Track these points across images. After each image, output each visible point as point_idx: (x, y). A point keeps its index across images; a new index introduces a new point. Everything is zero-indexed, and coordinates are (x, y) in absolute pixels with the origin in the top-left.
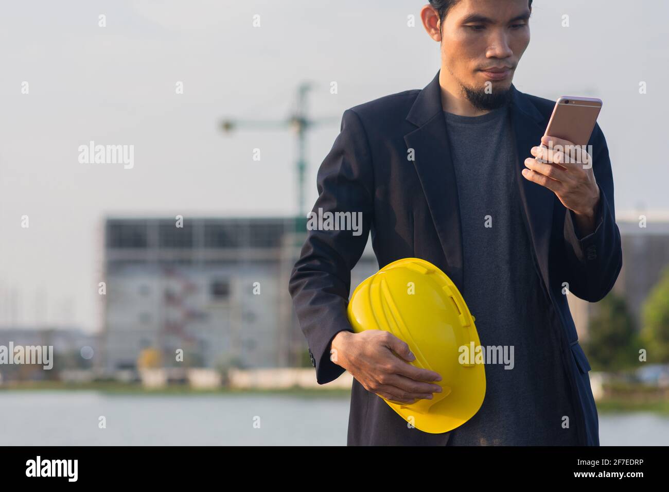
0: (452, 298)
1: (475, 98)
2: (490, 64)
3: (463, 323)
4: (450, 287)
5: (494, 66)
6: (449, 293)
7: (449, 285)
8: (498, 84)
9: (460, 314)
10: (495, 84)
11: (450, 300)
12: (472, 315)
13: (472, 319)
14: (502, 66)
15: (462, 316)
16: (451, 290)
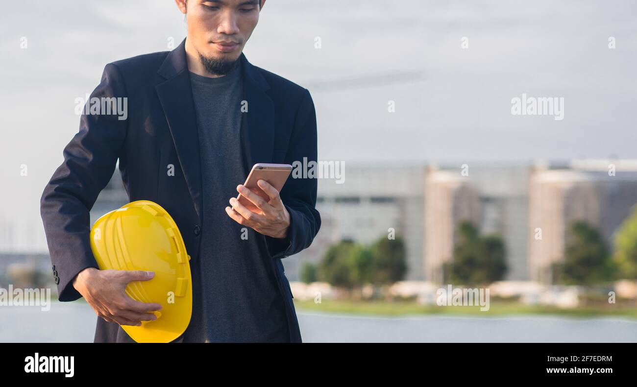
0: (174, 238)
1: (209, 65)
2: (220, 38)
3: (180, 260)
4: (173, 230)
5: (223, 40)
6: (172, 234)
7: (173, 228)
8: (226, 55)
9: (178, 252)
10: (224, 55)
11: (172, 240)
12: (188, 254)
13: (188, 258)
14: (230, 40)
15: (179, 256)
16: (174, 232)
